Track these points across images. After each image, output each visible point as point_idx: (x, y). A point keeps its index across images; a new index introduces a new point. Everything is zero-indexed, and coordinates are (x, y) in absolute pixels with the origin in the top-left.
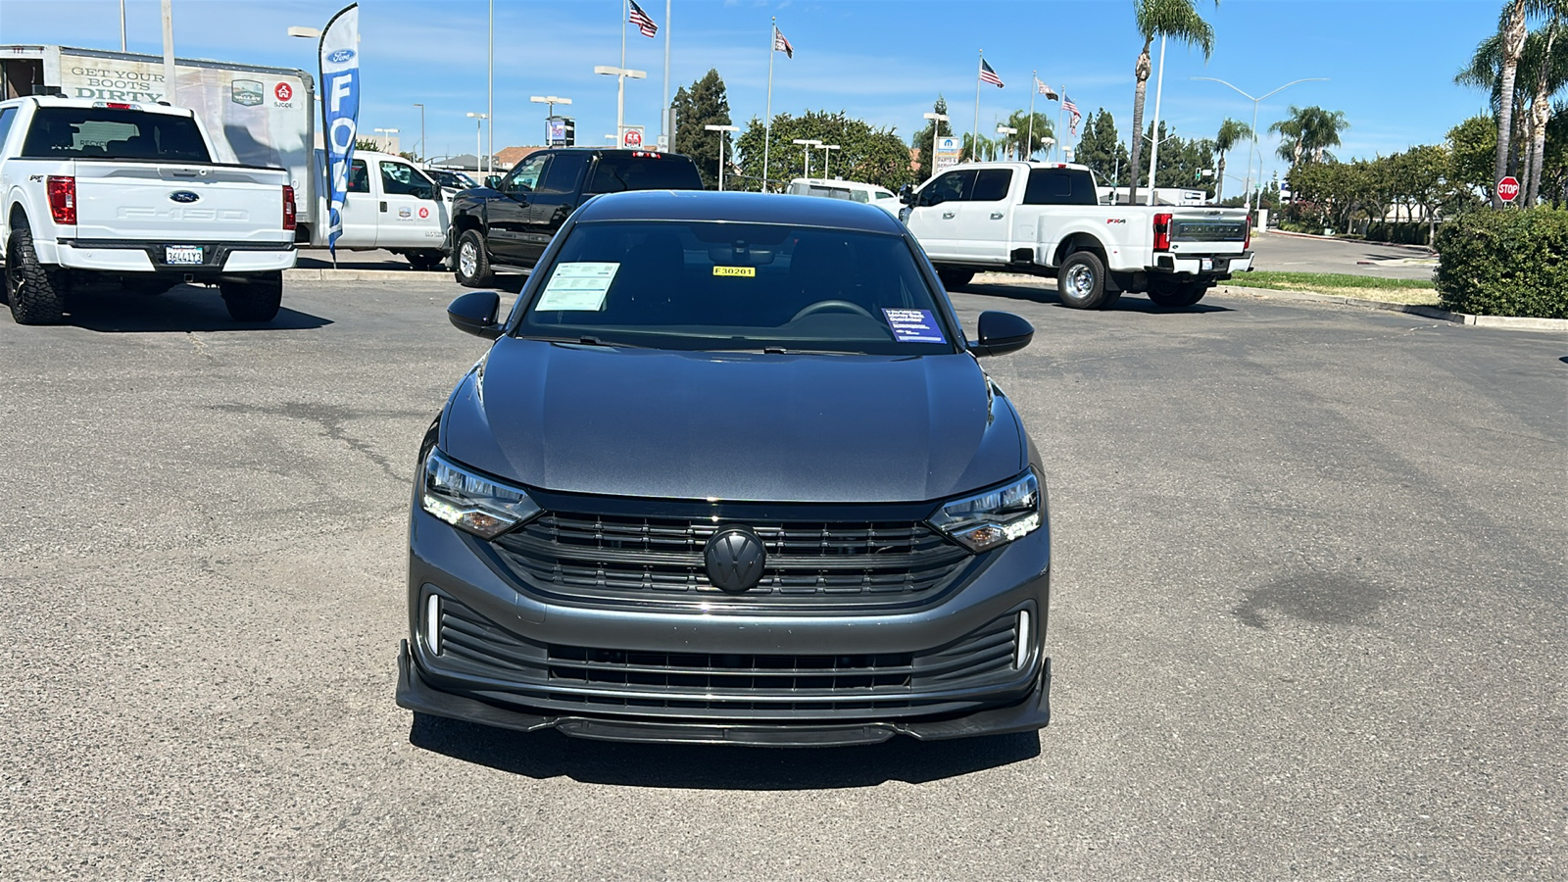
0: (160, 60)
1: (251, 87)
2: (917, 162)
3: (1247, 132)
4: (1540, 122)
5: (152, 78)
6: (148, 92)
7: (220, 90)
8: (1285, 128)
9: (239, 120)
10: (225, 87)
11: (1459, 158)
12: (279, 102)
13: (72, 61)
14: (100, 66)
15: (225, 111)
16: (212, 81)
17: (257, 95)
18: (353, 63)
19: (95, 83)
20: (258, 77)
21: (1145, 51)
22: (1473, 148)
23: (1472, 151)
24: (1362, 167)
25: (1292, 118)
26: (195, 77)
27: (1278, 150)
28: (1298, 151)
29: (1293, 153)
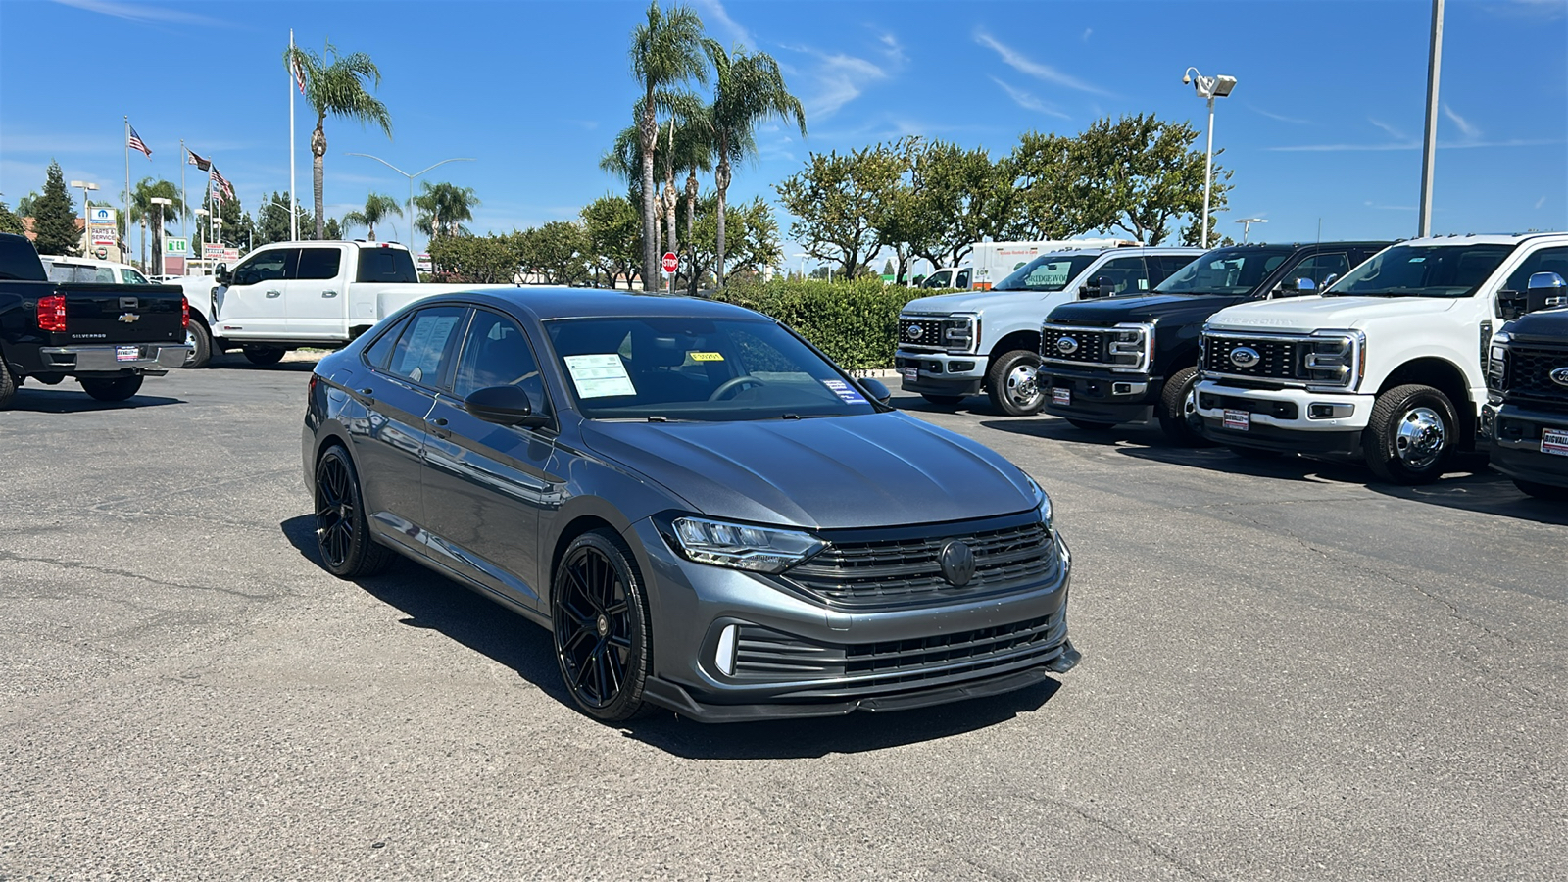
2: (33, 232)
3: (395, 208)
4: (671, 204)
8: (421, 203)
11: (595, 236)
21: (320, 128)
22: (608, 226)
23: (607, 228)
24: (503, 241)
25: (427, 193)
27: (416, 223)
28: (436, 225)
29: (431, 227)
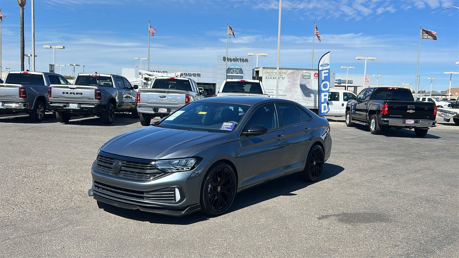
0: (276, 68)
1: (308, 74)
5: (283, 73)
6: (282, 77)
7: (300, 75)
9: (304, 83)
10: (301, 75)
12: (315, 78)
13: (265, 70)
14: (271, 71)
15: (301, 81)
16: (298, 73)
17: (309, 76)
18: (328, 67)
19: (270, 75)
20: (310, 72)
26: (293, 73)
